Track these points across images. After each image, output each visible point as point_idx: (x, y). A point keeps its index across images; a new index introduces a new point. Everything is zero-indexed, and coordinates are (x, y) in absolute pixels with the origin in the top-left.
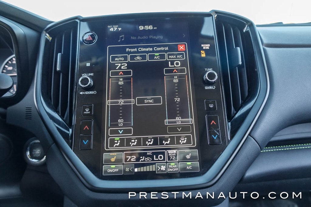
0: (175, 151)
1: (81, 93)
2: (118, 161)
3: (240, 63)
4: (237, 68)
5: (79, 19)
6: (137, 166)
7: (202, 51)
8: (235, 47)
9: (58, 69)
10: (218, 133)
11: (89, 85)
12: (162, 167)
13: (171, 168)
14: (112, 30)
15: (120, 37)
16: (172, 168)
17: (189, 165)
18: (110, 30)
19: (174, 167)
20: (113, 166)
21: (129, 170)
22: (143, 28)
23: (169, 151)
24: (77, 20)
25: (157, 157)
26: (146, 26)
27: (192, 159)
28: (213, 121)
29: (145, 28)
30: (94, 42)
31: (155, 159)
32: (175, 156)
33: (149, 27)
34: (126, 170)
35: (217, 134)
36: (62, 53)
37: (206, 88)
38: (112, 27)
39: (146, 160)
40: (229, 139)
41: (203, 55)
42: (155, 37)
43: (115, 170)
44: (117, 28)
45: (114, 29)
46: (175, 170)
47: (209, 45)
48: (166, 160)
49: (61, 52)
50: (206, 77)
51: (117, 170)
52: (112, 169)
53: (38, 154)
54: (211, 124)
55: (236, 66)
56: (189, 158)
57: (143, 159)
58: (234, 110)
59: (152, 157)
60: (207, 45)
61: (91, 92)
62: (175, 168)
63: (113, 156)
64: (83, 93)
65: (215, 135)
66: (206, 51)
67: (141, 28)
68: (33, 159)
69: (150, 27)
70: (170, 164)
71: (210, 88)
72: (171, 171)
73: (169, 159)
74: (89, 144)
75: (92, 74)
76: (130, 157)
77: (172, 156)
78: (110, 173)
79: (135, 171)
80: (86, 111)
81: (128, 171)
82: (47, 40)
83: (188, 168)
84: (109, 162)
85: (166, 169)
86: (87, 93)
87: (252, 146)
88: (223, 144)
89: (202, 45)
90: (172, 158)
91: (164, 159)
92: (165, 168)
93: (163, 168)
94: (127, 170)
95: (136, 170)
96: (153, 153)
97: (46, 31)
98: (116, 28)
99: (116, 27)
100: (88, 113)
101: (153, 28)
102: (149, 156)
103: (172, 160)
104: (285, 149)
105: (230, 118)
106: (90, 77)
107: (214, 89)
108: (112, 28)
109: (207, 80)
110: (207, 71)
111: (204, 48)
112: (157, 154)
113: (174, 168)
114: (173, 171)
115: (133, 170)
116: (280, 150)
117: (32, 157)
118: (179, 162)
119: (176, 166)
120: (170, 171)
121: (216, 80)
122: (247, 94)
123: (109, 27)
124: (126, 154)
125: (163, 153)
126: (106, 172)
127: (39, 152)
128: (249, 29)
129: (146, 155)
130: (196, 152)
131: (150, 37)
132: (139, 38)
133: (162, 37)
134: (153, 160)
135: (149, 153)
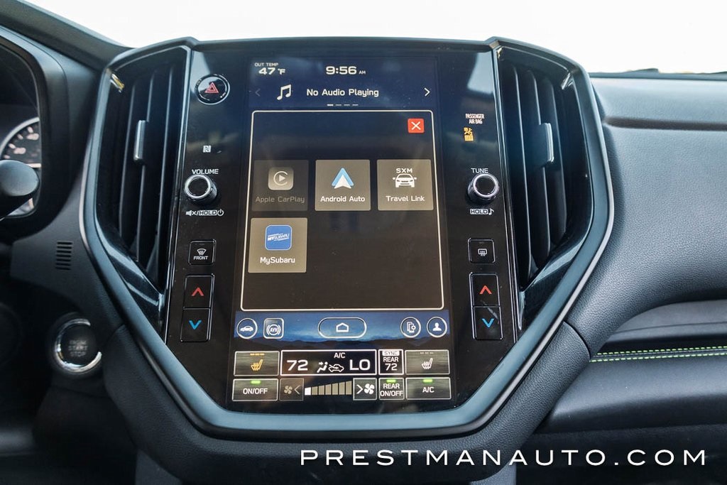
0: (396, 352)
1: (189, 213)
2: (268, 371)
3: (552, 158)
4: (544, 169)
5: (190, 45)
7: (466, 129)
8: (540, 123)
9: (137, 157)
10: (495, 314)
11: (208, 196)
12: (367, 386)
13: (387, 390)
14: (265, 73)
15: (283, 88)
16: (390, 390)
17: (427, 385)
18: (260, 72)
20: (256, 382)
21: (293, 391)
22: (334, 70)
23: (387, 353)
24: (184, 47)
25: (356, 365)
26: (341, 68)
28: (485, 287)
29: (339, 71)
30: (223, 97)
31: (351, 369)
32: (396, 362)
33: (347, 69)
34: (286, 392)
35: (494, 317)
36: (148, 120)
37: (473, 212)
38: (265, 66)
39: (332, 369)
40: (520, 328)
41: (469, 138)
42: (360, 93)
43: (260, 391)
44: (277, 68)
45: (268, 71)
46: (396, 393)
47: (482, 116)
48: (378, 371)
49: (144, 118)
50: (473, 186)
51: (265, 390)
52: (253, 387)
53: (82, 351)
54: (481, 293)
55: (542, 167)
56: (429, 368)
57: (325, 367)
58: (534, 264)
59: (344, 362)
60: (477, 116)
61: (211, 212)
62: (395, 390)
63: (257, 359)
64: (194, 213)
65: (489, 317)
66: (474, 127)
67: (331, 70)
68: (68, 363)
69: (352, 70)
70: (385, 381)
71: (482, 211)
72: (387, 397)
73: (383, 370)
74: (204, 326)
75: (215, 171)
76: (295, 362)
77: (391, 363)
78: (250, 396)
79: (306, 394)
80: (198, 255)
81: (290, 392)
82: (113, 90)
83: (425, 390)
84: (246, 371)
85: (376, 391)
86: (202, 213)
87: (570, 346)
88: (505, 340)
89: (468, 116)
90: (391, 366)
91: (372, 370)
92: (374, 390)
93: (369, 389)
94: (288, 390)
95: (308, 392)
96: (349, 355)
97: (114, 68)
98: (274, 69)
99: (274, 67)
100: (203, 258)
101: (358, 72)
102: (339, 361)
103: (390, 371)
104: (647, 358)
105: (524, 281)
106: (211, 176)
107: (490, 214)
108: (265, 69)
109: (475, 193)
110: (476, 174)
111: (471, 122)
112: (357, 357)
113: (393, 389)
114: (391, 397)
115: (302, 391)
116: (635, 358)
117: (67, 358)
118: (405, 377)
119: (398, 386)
120: (384, 397)
121: (496, 195)
122: (564, 230)
123: (257, 65)
124: (287, 356)
125: (371, 356)
126: (239, 393)
127: (84, 345)
128: (573, 83)
129: (331, 359)
130: (444, 355)
131: (351, 91)
132: (325, 92)
133: (376, 94)
134: (347, 370)
135: (339, 354)
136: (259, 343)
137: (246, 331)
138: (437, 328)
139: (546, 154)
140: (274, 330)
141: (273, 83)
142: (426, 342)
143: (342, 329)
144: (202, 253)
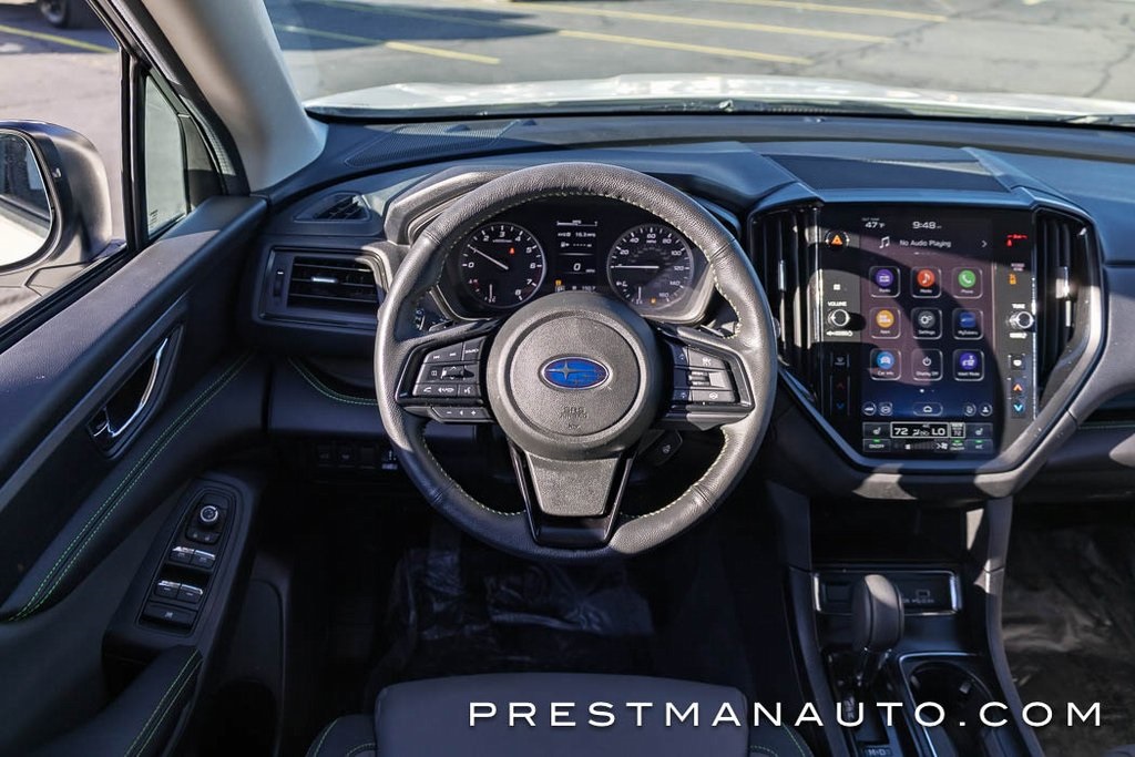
0: (961, 424)
1: (829, 333)
2: (884, 434)
6: (908, 441)
7: (1011, 275)
9: (781, 288)
12: (943, 444)
13: (955, 447)
14: (870, 226)
15: (883, 239)
17: (979, 444)
18: (867, 226)
20: (877, 441)
21: (899, 446)
22: (919, 225)
23: (955, 424)
25: (936, 432)
26: (924, 223)
27: (984, 435)
28: (1018, 386)
29: (923, 226)
31: (933, 434)
32: (960, 430)
33: (929, 224)
34: (896, 447)
35: (1022, 405)
37: (1014, 336)
38: (870, 221)
39: (922, 434)
41: (1013, 282)
42: (938, 244)
43: (879, 446)
44: (878, 222)
45: (872, 225)
46: (960, 449)
47: (1022, 265)
48: (949, 436)
51: (884, 446)
52: (877, 445)
54: (1015, 389)
56: (980, 434)
57: (918, 433)
59: (929, 430)
60: (1019, 265)
61: (843, 333)
62: (960, 447)
63: (876, 427)
64: (832, 333)
65: (1018, 404)
66: (1015, 273)
67: (917, 225)
69: (932, 225)
70: (954, 442)
71: (1019, 336)
73: (953, 434)
74: (845, 408)
75: (844, 303)
76: (900, 429)
77: (957, 431)
78: (874, 449)
80: (838, 361)
83: (976, 447)
84: (871, 434)
85: (948, 447)
86: (838, 333)
89: (1012, 265)
90: (957, 433)
91: (946, 435)
93: (944, 446)
95: (908, 447)
96: (932, 426)
98: (876, 224)
99: (876, 221)
101: (936, 227)
102: (926, 429)
103: (956, 436)
108: (870, 223)
111: (1015, 270)
112: (937, 427)
113: (958, 446)
114: (956, 451)
115: (905, 447)
118: (965, 439)
119: (961, 444)
120: (953, 451)
123: (865, 219)
124: (895, 426)
125: (945, 427)
126: (867, 448)
129: (920, 427)
130: (990, 427)
131: (931, 242)
132: (913, 243)
133: (949, 245)
134: (931, 435)
135: (926, 424)
136: (877, 418)
137: (868, 410)
138: (986, 410)
140: (886, 410)
142: (977, 418)
143: (928, 410)
144: (840, 360)
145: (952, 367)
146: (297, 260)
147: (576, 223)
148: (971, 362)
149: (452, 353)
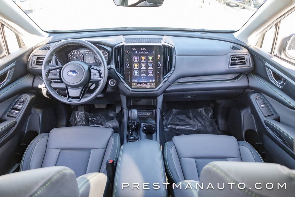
1: (126, 68)
2: (136, 85)
5: (124, 46)
6: (140, 86)
8: (168, 56)
9: (119, 60)
19: (149, 87)
23: (148, 83)
27: (153, 85)
31: (144, 85)
37: (158, 68)
40: (162, 81)
42: (145, 52)
45: (134, 49)
50: (158, 65)
51: (136, 87)
52: (134, 87)
54: (158, 77)
55: (167, 62)
65: (159, 80)
67: (142, 49)
71: (159, 68)
74: (129, 81)
76: (139, 84)
83: (152, 87)
84: (134, 85)
86: (128, 68)
88: (160, 82)
90: (149, 85)
91: (147, 85)
93: (146, 87)
94: (138, 87)
97: (114, 48)
101: (145, 49)
110: (158, 63)
129: (142, 84)
130: (154, 84)
132: (141, 52)
133: (147, 52)
135: (143, 83)
136: (135, 82)
137: (133, 81)
139: (168, 60)
140: (136, 81)
141: (135, 51)
142: (152, 82)
143: (143, 81)
144: (128, 72)
145: (148, 73)
146: (37, 57)
147: (88, 50)
148: (151, 72)
149: (55, 71)
